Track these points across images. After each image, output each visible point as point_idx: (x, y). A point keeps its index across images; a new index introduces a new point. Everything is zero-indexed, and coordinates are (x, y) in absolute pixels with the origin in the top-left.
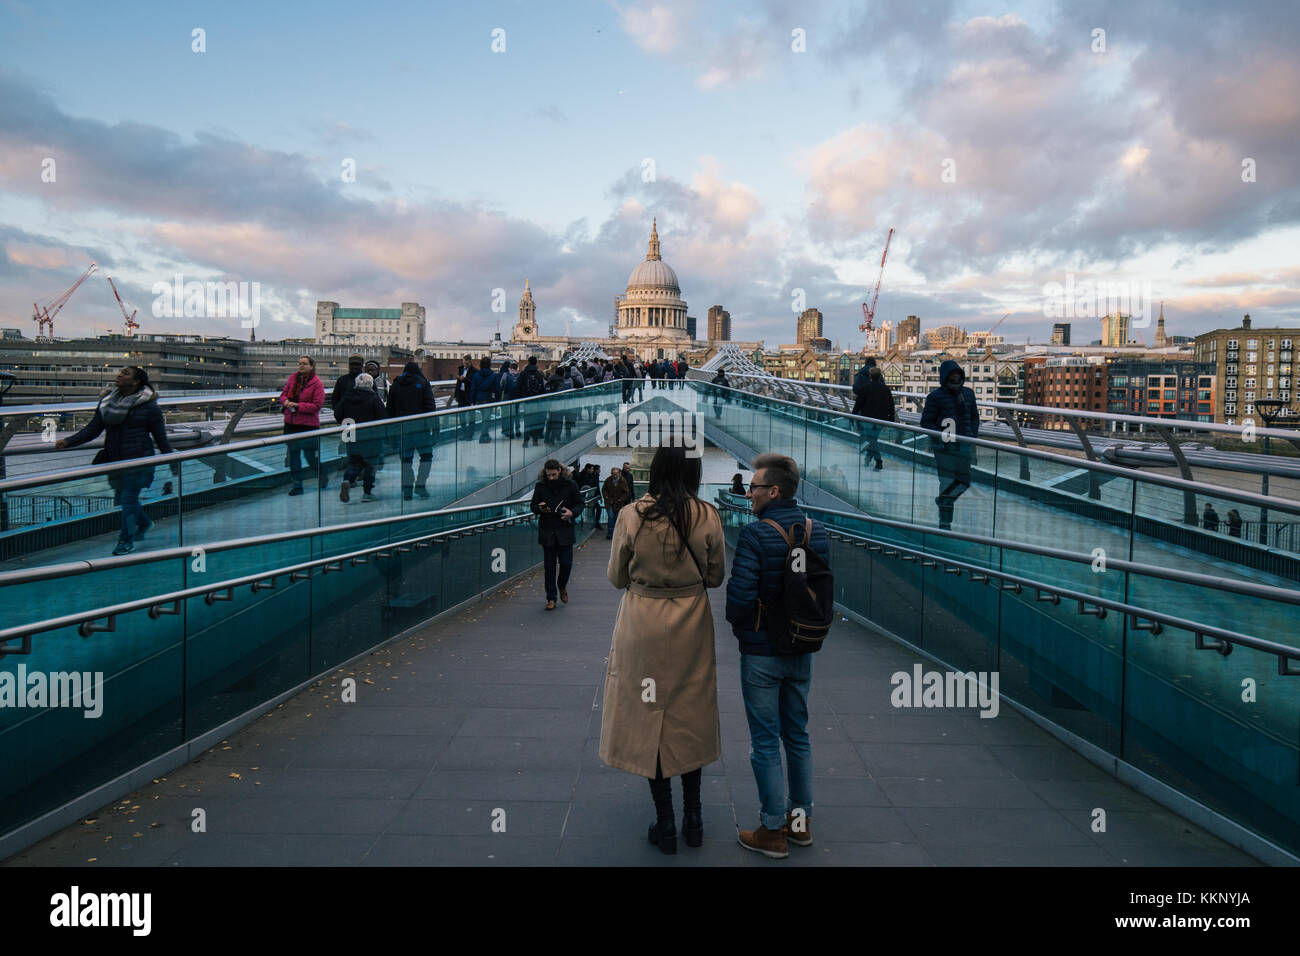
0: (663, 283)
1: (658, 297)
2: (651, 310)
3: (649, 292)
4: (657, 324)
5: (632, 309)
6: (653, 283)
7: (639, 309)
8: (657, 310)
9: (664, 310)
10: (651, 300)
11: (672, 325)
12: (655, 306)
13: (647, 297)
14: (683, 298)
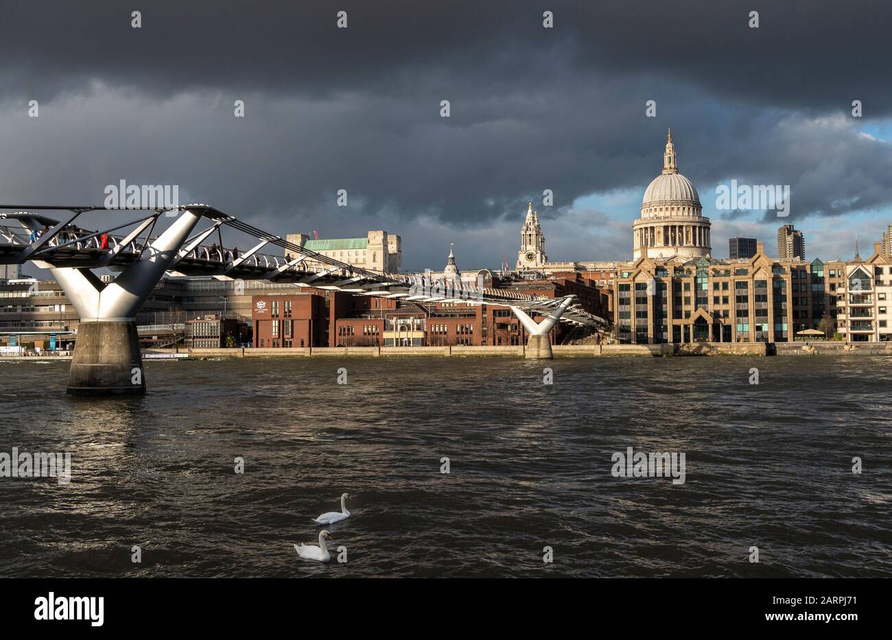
0: (679, 198)
1: (674, 213)
2: (666, 228)
3: (664, 209)
4: (674, 243)
5: (646, 228)
6: (668, 198)
7: (652, 228)
8: (673, 227)
9: (681, 227)
10: (665, 218)
11: (692, 244)
12: (670, 224)
13: (662, 214)
14: (704, 214)
